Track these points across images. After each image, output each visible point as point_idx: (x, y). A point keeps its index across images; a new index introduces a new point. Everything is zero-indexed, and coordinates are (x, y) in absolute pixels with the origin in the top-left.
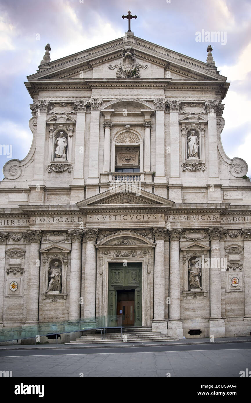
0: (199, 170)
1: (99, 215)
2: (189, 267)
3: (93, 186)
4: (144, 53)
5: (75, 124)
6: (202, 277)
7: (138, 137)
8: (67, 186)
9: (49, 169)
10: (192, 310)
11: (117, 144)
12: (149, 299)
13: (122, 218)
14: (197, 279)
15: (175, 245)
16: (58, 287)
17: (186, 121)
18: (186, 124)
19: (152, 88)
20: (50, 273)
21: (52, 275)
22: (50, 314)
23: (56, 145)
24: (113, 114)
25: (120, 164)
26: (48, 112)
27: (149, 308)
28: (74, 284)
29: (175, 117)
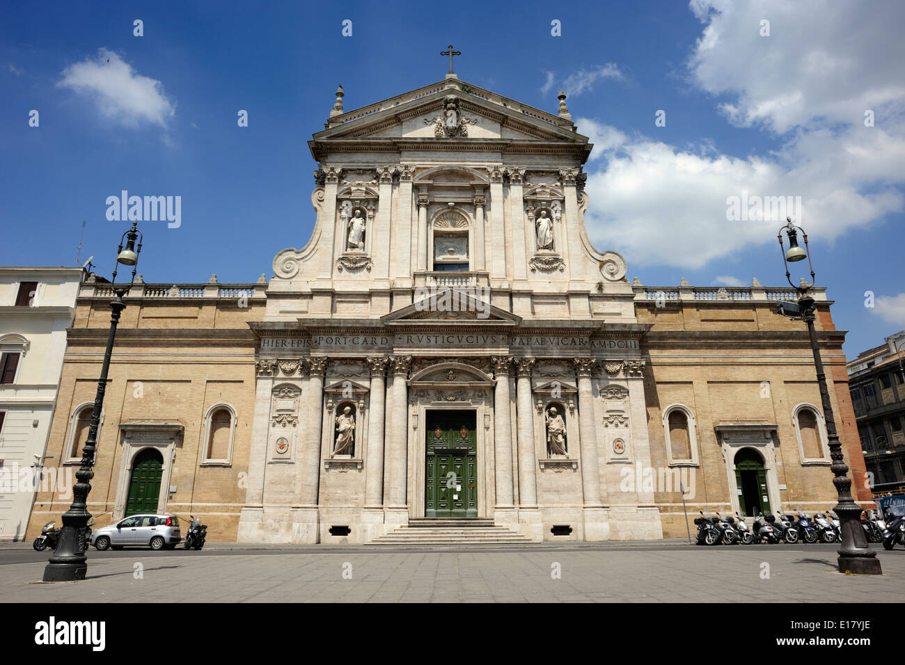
0: (555, 269)
1: (412, 336)
2: (546, 420)
3: (403, 292)
4: (472, 104)
5: (376, 200)
6: (568, 437)
7: (465, 219)
8: (366, 289)
9: (339, 265)
10: (555, 491)
11: (436, 229)
12: (487, 471)
13: (445, 340)
14: (560, 438)
15: (524, 384)
16: (349, 448)
17: (534, 197)
18: (534, 201)
19: (485, 150)
20: (337, 426)
21: (341, 428)
22: (336, 493)
23: (349, 230)
24: (431, 188)
25: (440, 259)
26: (339, 181)
27: (488, 487)
28: (374, 444)
29: (517, 192)
